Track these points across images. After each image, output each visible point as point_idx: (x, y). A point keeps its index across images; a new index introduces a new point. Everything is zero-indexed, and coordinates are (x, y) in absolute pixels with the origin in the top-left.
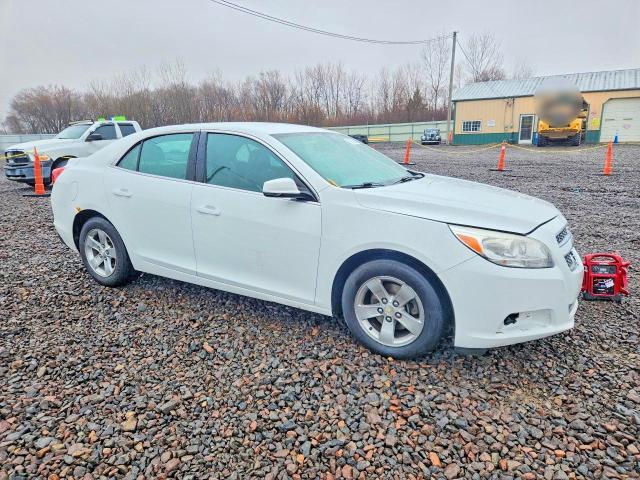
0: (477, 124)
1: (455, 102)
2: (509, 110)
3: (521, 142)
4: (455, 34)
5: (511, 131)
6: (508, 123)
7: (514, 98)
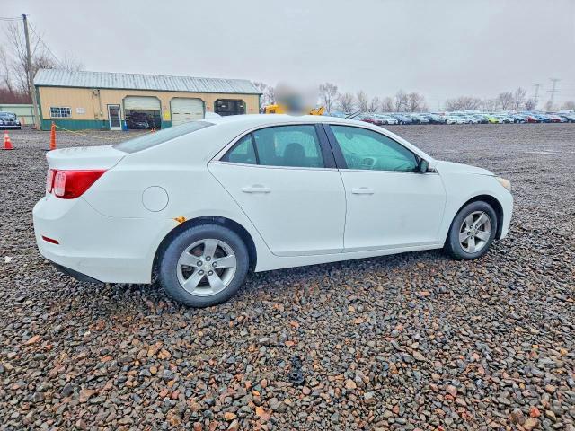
0: (66, 112)
1: (37, 86)
2: (96, 99)
3: (112, 128)
4: (24, 16)
5: (101, 119)
6: (97, 111)
7: (99, 89)
